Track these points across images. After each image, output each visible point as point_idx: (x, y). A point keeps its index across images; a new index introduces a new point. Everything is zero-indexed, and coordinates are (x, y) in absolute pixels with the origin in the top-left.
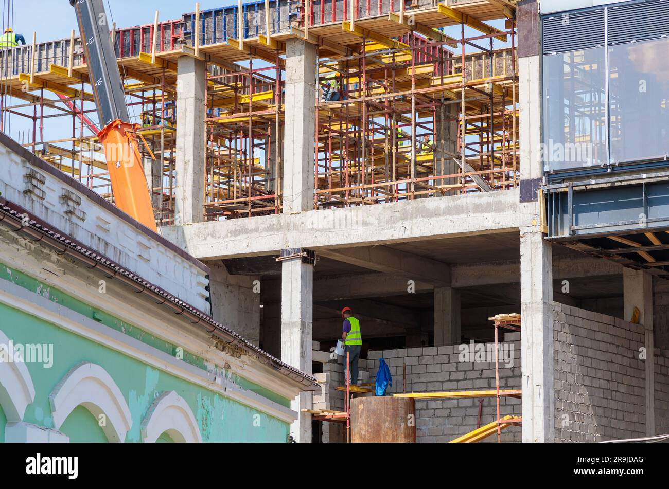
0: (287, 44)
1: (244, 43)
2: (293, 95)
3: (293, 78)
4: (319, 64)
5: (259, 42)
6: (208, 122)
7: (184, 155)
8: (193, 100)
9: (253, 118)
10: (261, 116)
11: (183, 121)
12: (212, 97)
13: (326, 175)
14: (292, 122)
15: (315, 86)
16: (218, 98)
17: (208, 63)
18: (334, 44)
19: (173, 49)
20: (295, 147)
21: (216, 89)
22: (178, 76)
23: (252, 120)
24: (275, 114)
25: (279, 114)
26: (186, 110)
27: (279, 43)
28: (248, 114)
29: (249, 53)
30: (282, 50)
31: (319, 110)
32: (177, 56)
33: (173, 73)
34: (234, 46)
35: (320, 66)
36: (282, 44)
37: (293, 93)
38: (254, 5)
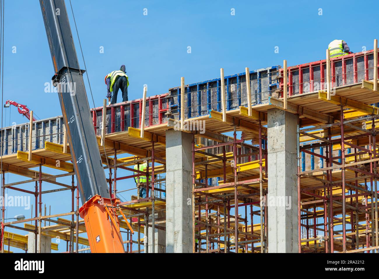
0: (268, 115)
1: (228, 115)
2: (275, 164)
3: (275, 147)
4: (300, 133)
5: (240, 114)
6: (195, 193)
7: (174, 226)
8: (180, 172)
9: (239, 188)
10: (247, 186)
11: (172, 193)
13: (315, 241)
14: (275, 190)
15: (297, 154)
16: (214, 168)
17: (195, 136)
18: (314, 113)
19: (161, 123)
20: (278, 215)
21: (210, 160)
22: (167, 149)
23: (237, 190)
24: (259, 183)
25: (262, 183)
26: (174, 181)
27: (261, 113)
28: (233, 184)
29: (232, 124)
30: (264, 120)
31: (301, 178)
32: (165, 129)
33: (162, 145)
34: (217, 118)
35: (301, 134)
36: (264, 114)
37: (275, 161)
38: (236, 77)
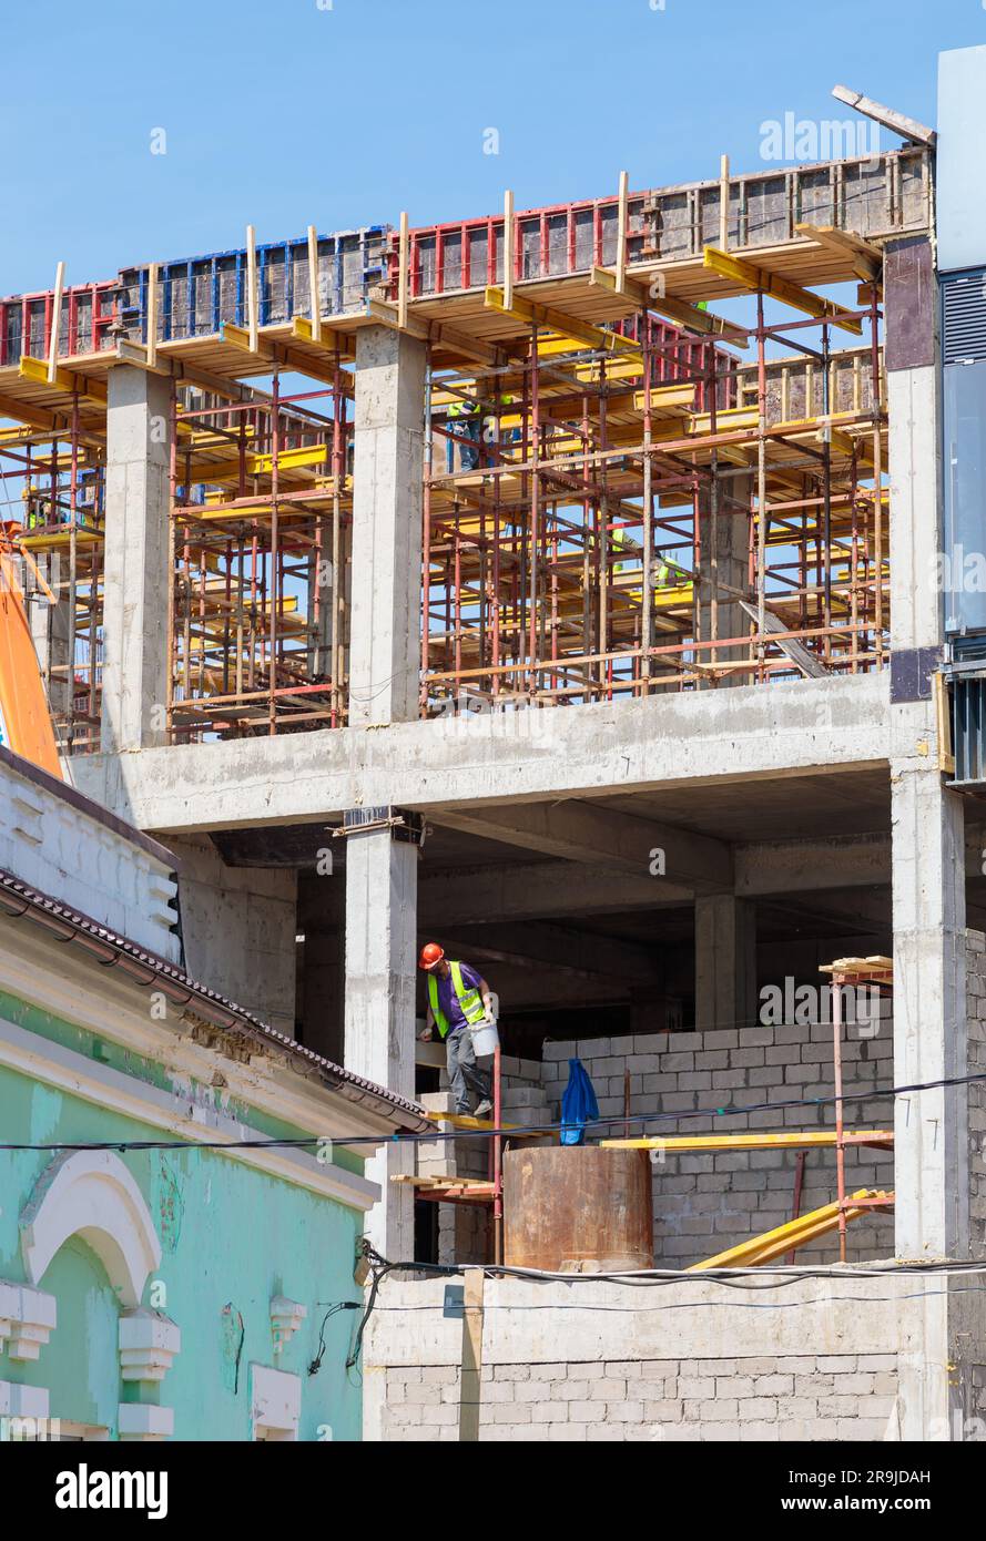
0: (358, 340)
1: (261, 337)
2: (372, 455)
3: (372, 416)
4: (432, 386)
5: (293, 334)
6: (177, 516)
7: (124, 593)
8: (142, 467)
9: (282, 509)
10: (299, 504)
11: (121, 516)
12: (188, 459)
13: (448, 638)
14: (370, 517)
15: (422, 435)
16: (202, 461)
17: (178, 382)
18: (465, 341)
19: (97, 349)
20: (377, 575)
21: (198, 442)
22: (109, 412)
23: (278, 513)
24: (331, 499)
25: (340, 498)
26: (126, 488)
27: (340, 336)
28: (268, 498)
29: (271, 358)
30: (346, 352)
31: (432, 490)
32: (106, 365)
33: (97, 404)
34: (238, 343)
35: (435, 388)
36: (347, 339)
37: (372, 450)
38: (283, 248)
